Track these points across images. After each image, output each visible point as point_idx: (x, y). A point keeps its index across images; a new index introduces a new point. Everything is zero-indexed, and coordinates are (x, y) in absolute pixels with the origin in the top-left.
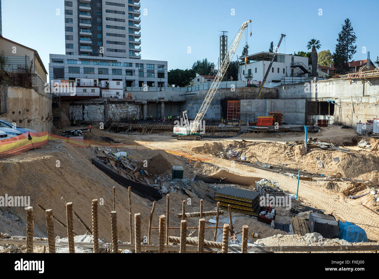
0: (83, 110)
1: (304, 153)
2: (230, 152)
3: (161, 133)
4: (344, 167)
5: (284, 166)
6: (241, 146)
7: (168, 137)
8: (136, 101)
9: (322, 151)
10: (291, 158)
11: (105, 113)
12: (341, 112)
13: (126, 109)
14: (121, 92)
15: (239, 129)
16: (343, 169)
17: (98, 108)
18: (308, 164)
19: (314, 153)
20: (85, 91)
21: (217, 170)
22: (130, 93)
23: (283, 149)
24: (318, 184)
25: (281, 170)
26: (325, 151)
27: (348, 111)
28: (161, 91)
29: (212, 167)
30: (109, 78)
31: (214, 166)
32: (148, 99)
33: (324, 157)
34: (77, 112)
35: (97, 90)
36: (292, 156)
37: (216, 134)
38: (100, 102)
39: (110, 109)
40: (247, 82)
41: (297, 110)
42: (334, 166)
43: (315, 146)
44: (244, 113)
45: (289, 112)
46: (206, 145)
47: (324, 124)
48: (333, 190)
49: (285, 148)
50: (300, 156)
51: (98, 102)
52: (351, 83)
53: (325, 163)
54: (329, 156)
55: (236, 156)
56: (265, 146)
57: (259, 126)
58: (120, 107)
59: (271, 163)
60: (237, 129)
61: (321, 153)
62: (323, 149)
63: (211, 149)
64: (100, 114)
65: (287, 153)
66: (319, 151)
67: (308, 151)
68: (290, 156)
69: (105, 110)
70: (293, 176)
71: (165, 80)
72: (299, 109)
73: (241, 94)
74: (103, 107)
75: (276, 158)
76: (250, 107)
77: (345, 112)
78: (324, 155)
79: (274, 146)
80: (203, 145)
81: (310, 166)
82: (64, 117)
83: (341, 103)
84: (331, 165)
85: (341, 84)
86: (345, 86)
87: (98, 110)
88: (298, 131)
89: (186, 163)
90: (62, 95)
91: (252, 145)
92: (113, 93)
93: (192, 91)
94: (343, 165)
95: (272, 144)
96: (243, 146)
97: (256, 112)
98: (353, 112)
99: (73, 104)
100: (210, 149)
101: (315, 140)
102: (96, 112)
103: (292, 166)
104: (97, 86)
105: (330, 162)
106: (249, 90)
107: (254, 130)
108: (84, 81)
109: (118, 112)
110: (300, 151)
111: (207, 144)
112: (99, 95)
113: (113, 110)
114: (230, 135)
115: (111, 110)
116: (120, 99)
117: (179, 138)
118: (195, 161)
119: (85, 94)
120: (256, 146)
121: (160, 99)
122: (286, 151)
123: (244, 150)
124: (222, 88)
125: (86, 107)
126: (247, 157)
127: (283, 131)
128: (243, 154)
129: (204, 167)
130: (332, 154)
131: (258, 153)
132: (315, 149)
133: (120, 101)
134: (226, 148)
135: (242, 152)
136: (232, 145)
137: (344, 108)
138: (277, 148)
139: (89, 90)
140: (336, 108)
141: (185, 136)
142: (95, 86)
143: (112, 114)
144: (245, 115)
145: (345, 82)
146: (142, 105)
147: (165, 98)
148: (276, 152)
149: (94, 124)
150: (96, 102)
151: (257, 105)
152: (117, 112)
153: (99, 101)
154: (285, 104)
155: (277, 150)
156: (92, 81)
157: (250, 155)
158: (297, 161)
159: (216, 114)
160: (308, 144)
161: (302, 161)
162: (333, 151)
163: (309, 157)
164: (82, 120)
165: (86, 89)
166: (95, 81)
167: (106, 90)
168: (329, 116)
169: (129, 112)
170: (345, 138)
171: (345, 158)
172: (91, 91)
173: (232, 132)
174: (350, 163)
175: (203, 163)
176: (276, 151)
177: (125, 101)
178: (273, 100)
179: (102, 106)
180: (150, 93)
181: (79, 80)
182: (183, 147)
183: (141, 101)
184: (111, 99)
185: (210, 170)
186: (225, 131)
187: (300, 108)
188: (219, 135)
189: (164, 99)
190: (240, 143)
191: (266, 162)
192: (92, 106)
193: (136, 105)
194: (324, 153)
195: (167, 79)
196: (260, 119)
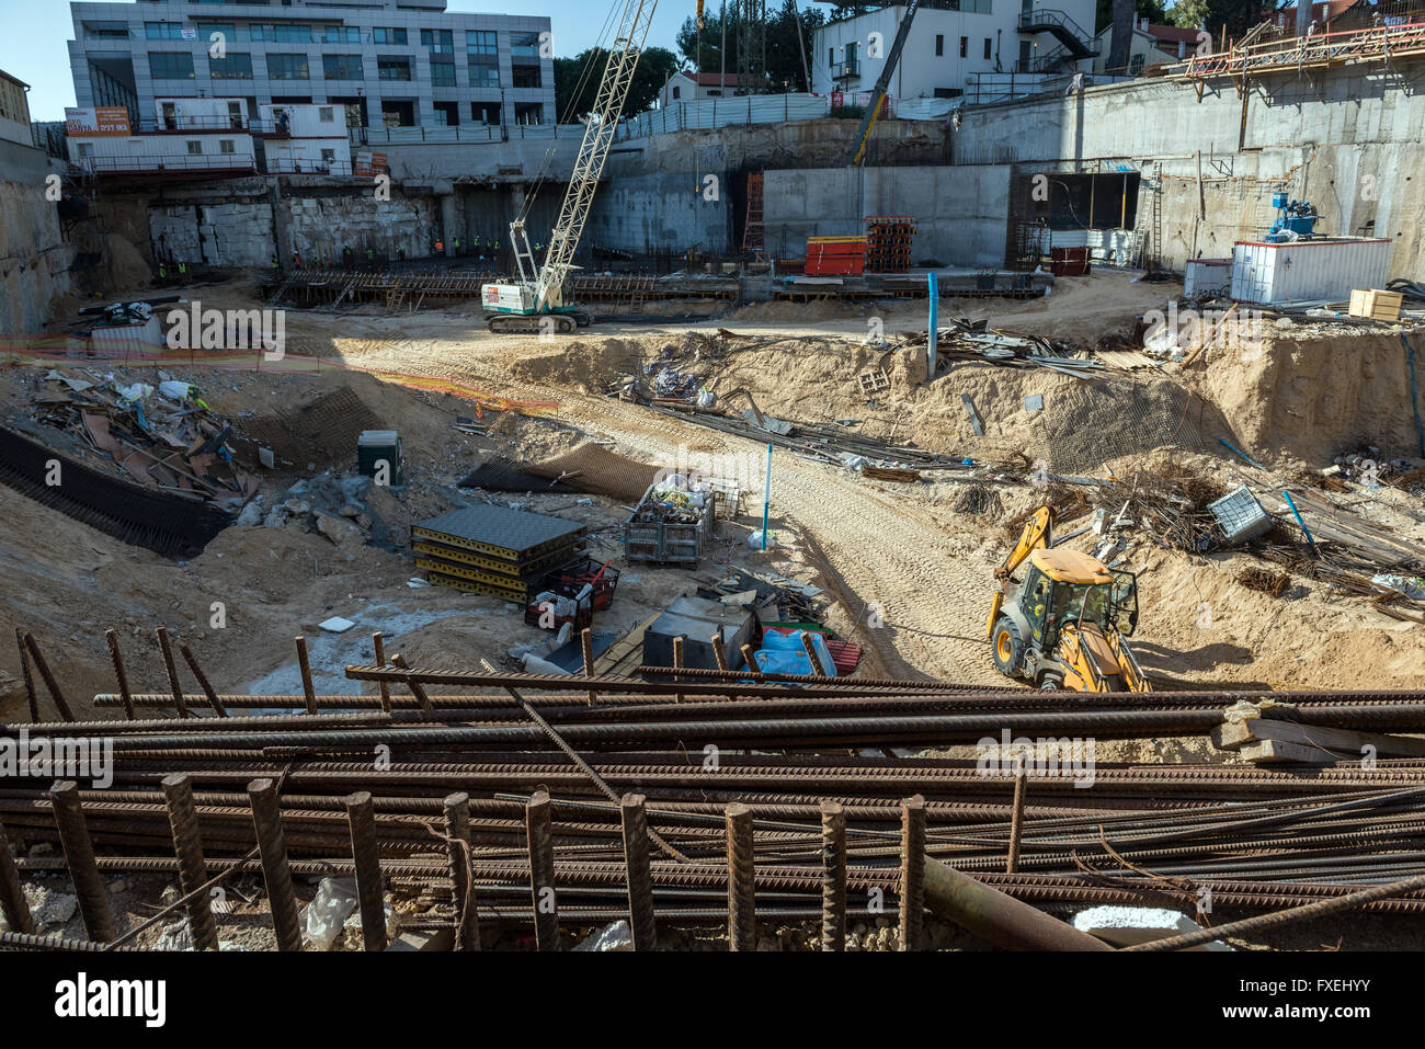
0: (199, 224)
1: (919, 379)
2: (662, 378)
3: (452, 310)
4: (1055, 430)
5: (843, 428)
6: (708, 353)
7: (472, 321)
8: (408, 184)
9: (987, 371)
10: (878, 395)
11: (276, 234)
12: (1157, 218)
13: (366, 217)
14: (342, 151)
15: (736, 287)
16: (1050, 438)
17: (251, 215)
18: (931, 419)
19: (958, 377)
20: (194, 148)
21: (572, 443)
22: (382, 151)
23: (854, 365)
24: (932, 494)
25: (825, 441)
26: (998, 369)
27: (1184, 210)
28: (506, 139)
29: (557, 434)
30: (313, 94)
31: (565, 427)
32: (454, 173)
33: (993, 392)
34: (177, 230)
35: (244, 146)
36: (880, 390)
37: (651, 307)
38: (255, 193)
39: (296, 218)
40: (830, 98)
41: (982, 209)
42: (1021, 428)
43: (968, 352)
44: (777, 224)
45: (953, 219)
46: (573, 350)
47: (1077, 264)
48: (978, 519)
49: (863, 358)
50: (908, 390)
51: (247, 193)
52: (1201, 96)
53: (993, 416)
54: (1012, 388)
55: (682, 393)
56: (794, 352)
57: (810, 276)
58: (339, 209)
59: (801, 415)
60: (730, 287)
61: (981, 380)
62: (997, 362)
63: (592, 364)
64: (260, 239)
65: (864, 378)
66: (978, 370)
67: (942, 369)
68: (873, 392)
69: (273, 221)
70: (857, 464)
71: (545, 94)
72: (987, 205)
73: (802, 146)
74: (265, 210)
75: (821, 399)
76: (801, 198)
77: (1171, 216)
78: (993, 384)
79: (826, 351)
80: (563, 352)
81: (935, 428)
82: (124, 252)
83: (1159, 180)
84: (1013, 423)
85: (1165, 102)
86: (1181, 109)
87: (251, 223)
88: (966, 295)
89: (460, 420)
90: (102, 169)
91: (748, 348)
92: (306, 155)
93: (628, 138)
94: (1055, 425)
95: (818, 345)
96: (717, 352)
97: (824, 218)
98: (1200, 215)
99: (160, 204)
100: (586, 367)
101: (980, 328)
102: (247, 233)
103: (870, 424)
104: (245, 126)
105: (1011, 412)
106: (837, 129)
107: (792, 292)
108: (193, 110)
109: (332, 228)
110: (905, 370)
111: (579, 347)
112: (250, 165)
113: (307, 220)
114: (701, 310)
115: (301, 221)
116: (337, 179)
117: (498, 326)
118: (499, 412)
119: (196, 162)
120: (762, 353)
121: (502, 172)
122: (864, 372)
123: (716, 370)
124: (732, 126)
125: (208, 213)
126: (720, 393)
127: (908, 295)
128: (709, 381)
129: (526, 433)
130: (1025, 379)
131: (764, 381)
132: (966, 362)
133: (338, 185)
134: (652, 361)
135: (707, 376)
136: (677, 348)
137: (1172, 199)
138: (833, 359)
139: (210, 144)
140: (1145, 197)
141: (518, 319)
142: (237, 128)
143: (308, 235)
144: (780, 234)
145: (1179, 93)
146: (435, 200)
147: (526, 169)
148: (827, 375)
149: (240, 278)
150: (238, 193)
151: (826, 191)
152: (327, 230)
153: (251, 188)
154: (936, 185)
155: (832, 367)
156: (222, 107)
157: (733, 388)
158: (893, 409)
159: (711, 231)
160: (940, 345)
161: (910, 406)
162: (1027, 372)
163: (938, 392)
164: (200, 264)
165: (198, 143)
166: (234, 108)
167: (282, 143)
168: (1122, 233)
169: (381, 228)
170: (1115, 321)
171: (1064, 398)
172: (218, 149)
173: (707, 300)
174: (1081, 416)
175: (528, 417)
176: (825, 370)
177: (362, 184)
178: (888, 171)
179: (264, 206)
180: (463, 150)
181: (171, 106)
182: (484, 361)
183: (427, 183)
184: (295, 180)
185: (546, 444)
186: (684, 296)
187: (992, 200)
188: (661, 314)
189: (519, 172)
190: (709, 343)
191: (781, 414)
192: (229, 208)
193: (411, 198)
194: (996, 378)
195: (553, 92)
196: (817, 247)
